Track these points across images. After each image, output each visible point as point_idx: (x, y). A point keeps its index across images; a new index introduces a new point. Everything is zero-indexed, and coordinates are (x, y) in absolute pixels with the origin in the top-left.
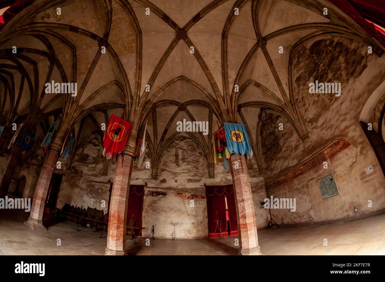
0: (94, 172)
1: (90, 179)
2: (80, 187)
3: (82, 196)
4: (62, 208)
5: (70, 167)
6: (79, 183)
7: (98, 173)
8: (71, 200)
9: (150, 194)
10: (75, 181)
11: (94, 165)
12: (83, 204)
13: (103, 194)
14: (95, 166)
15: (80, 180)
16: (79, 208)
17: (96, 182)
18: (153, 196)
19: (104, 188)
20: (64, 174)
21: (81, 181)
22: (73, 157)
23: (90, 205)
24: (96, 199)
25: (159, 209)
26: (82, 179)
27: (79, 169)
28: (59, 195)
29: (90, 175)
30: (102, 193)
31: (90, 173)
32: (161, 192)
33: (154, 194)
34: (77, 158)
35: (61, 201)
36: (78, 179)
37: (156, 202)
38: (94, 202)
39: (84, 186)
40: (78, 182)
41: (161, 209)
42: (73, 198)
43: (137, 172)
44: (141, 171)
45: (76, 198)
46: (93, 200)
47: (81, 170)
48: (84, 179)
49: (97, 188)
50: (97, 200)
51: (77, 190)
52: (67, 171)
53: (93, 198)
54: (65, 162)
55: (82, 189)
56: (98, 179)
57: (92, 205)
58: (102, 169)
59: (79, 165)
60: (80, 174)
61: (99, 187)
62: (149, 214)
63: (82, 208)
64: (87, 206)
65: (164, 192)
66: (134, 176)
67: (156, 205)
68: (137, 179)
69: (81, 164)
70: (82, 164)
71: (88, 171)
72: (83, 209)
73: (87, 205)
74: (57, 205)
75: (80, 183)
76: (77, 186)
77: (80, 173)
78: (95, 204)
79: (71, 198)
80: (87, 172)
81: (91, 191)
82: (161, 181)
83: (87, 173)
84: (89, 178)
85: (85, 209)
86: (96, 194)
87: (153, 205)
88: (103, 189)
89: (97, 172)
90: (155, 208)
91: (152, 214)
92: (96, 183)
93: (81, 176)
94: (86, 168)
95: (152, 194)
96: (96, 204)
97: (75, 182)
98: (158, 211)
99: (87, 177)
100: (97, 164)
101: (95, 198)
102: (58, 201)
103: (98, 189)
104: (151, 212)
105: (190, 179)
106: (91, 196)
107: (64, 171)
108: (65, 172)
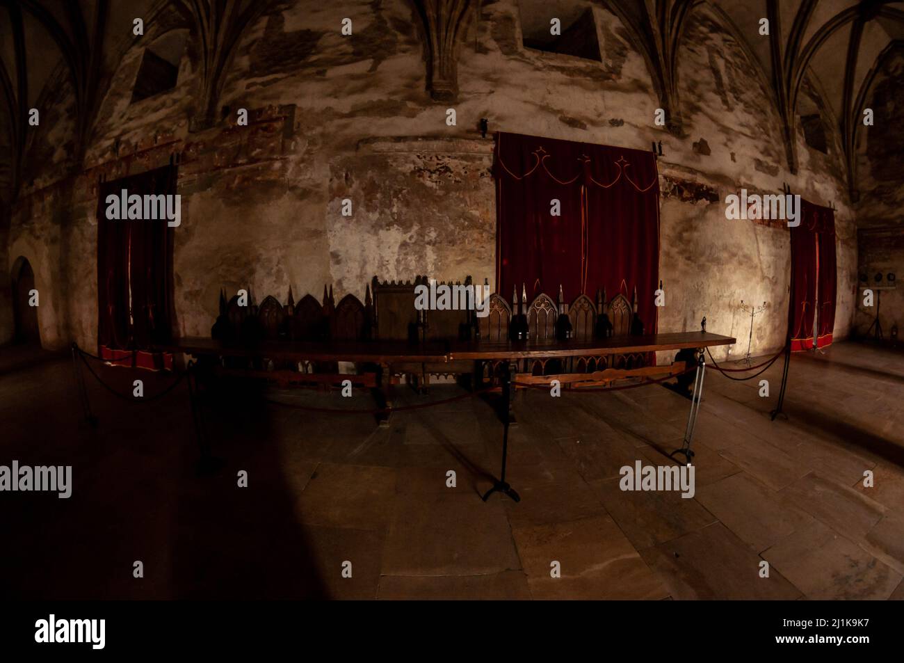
0: (374, 96)
1: (347, 131)
2: (293, 188)
3: (318, 233)
4: (215, 330)
5: (211, 113)
6: (284, 169)
7: (396, 98)
8: (252, 272)
9: (673, 192)
10: (260, 165)
11: (363, 66)
12: (335, 273)
13: (453, 194)
14: (374, 68)
15: (284, 150)
16: (308, 299)
17: (399, 139)
18: (684, 200)
19: (452, 163)
20: (183, 158)
21: (292, 157)
22: (221, 65)
23: (382, 265)
24: (416, 228)
25: (702, 254)
26: (300, 146)
27: (266, 103)
28: (176, 268)
29: (352, 115)
30: (447, 189)
31: (345, 104)
32: (702, 186)
33: (686, 194)
34: (244, 62)
35: (192, 295)
36: (272, 151)
37: (694, 223)
38: (404, 245)
39: (319, 174)
40: (277, 165)
41: (707, 253)
42: (258, 259)
43: (609, 94)
44: (624, 95)
45: (279, 253)
46: (394, 236)
47: (284, 102)
48: (312, 142)
49: (409, 167)
50: (421, 234)
51: (276, 211)
52: (196, 139)
53: (389, 225)
54: (176, 107)
55: (305, 194)
56: (403, 125)
57: (391, 267)
58: (417, 79)
59: (263, 84)
60: (278, 125)
61: (420, 163)
62: (677, 274)
63: (329, 299)
64: (361, 277)
65: (712, 189)
66: (601, 110)
67: (696, 234)
68: (616, 123)
69: (276, 80)
70: (283, 75)
71: (335, 95)
72: (337, 299)
73: (356, 271)
74: (180, 320)
75: (291, 167)
76: (272, 188)
77: (277, 119)
78: (412, 259)
79: (247, 264)
80: (320, 104)
81: (371, 189)
82: (695, 144)
83: (329, 108)
84: (345, 126)
85: (350, 298)
86: (407, 204)
87: (685, 235)
88: (447, 169)
89: (394, 93)
90: (692, 246)
91: (685, 273)
92: (400, 146)
93: (290, 133)
94: (313, 87)
95: (681, 192)
96: (421, 257)
97: (256, 172)
98: (703, 259)
99: (331, 127)
100: (378, 60)
101: (405, 225)
102: (180, 300)
103: (419, 172)
104: (681, 262)
105: (758, 160)
106: (374, 216)
107: (182, 146)
108: (188, 147)
